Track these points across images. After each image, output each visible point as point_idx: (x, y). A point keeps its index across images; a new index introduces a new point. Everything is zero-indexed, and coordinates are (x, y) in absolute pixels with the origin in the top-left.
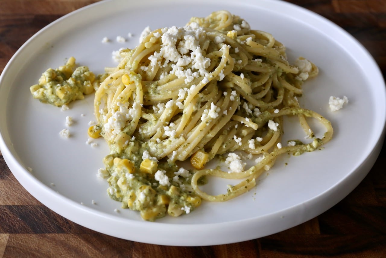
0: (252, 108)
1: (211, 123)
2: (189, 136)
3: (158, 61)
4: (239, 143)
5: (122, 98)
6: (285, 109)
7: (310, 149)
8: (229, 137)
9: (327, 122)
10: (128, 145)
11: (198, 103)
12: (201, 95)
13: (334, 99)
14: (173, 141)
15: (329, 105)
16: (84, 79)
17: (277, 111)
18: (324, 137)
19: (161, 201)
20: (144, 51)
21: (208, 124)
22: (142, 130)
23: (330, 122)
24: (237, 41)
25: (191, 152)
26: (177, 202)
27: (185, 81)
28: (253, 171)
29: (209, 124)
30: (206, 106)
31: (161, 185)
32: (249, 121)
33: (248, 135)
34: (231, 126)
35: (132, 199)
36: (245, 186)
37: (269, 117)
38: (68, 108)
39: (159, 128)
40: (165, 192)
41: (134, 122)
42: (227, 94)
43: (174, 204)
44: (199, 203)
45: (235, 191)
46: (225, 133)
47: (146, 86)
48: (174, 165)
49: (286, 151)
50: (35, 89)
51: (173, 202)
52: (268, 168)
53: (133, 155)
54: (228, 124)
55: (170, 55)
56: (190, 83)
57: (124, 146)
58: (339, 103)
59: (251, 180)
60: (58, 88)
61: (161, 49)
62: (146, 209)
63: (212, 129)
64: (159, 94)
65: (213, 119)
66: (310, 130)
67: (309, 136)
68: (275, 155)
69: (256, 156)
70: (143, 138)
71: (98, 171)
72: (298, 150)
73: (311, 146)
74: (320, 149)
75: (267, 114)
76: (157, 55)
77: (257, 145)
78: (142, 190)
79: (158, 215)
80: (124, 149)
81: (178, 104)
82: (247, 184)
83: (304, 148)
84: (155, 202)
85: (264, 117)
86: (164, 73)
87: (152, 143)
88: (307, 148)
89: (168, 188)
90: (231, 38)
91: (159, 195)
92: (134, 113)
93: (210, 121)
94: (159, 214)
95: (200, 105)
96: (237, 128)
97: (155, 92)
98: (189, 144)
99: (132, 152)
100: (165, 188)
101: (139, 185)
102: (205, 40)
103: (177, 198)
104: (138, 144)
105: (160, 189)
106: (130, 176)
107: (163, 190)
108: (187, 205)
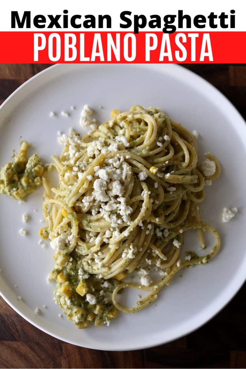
2: (112, 267)
4: (149, 263)
7: (200, 264)
8: (142, 261)
9: (217, 237)
10: (68, 264)
13: (227, 212)
16: (34, 174)
17: (181, 231)
18: (212, 253)
19: (90, 318)
22: (78, 250)
23: (219, 237)
24: (157, 176)
26: (101, 317)
27: (111, 225)
28: (156, 289)
30: (126, 245)
31: (90, 305)
35: (70, 317)
36: (149, 301)
37: (174, 237)
38: (24, 202)
40: (93, 311)
42: (144, 228)
43: (99, 319)
45: (142, 305)
47: (81, 219)
48: (101, 280)
49: (183, 267)
51: (98, 318)
52: (168, 285)
57: (64, 265)
59: (154, 295)
60: (14, 193)
61: (93, 193)
62: (80, 325)
64: (91, 228)
65: (130, 259)
69: (160, 270)
70: (78, 255)
72: (192, 264)
73: (202, 263)
74: (208, 263)
76: (89, 199)
78: (77, 314)
80: (65, 267)
81: (105, 240)
83: (196, 263)
84: (85, 320)
85: (170, 237)
86: (95, 209)
87: (85, 263)
88: (198, 263)
89: (95, 306)
90: (153, 174)
91: (88, 315)
95: (122, 243)
97: (87, 226)
99: (71, 269)
100: (93, 307)
101: (75, 309)
102: (131, 182)
103: (101, 314)
104: (75, 263)
105: (90, 308)
106: (68, 302)
107: (91, 309)
108: (108, 320)
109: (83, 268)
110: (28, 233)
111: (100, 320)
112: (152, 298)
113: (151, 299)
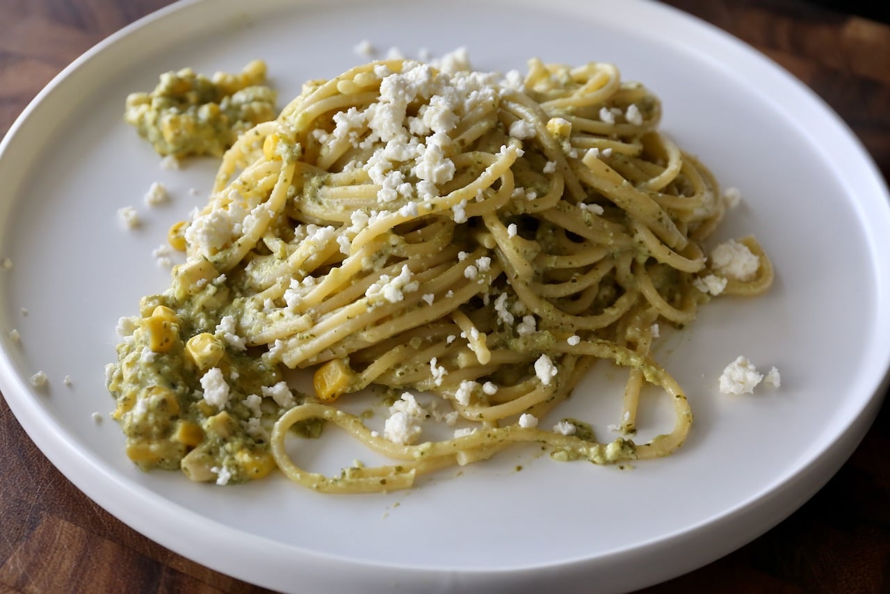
0: (521, 312)
1: (378, 309)
2: (322, 321)
3: (352, 130)
4: (437, 378)
5: (245, 183)
6: (599, 344)
7: (595, 456)
8: (418, 357)
9: (684, 413)
10: (204, 288)
11: (381, 255)
12: (394, 239)
13: (744, 365)
14: (286, 317)
15: (721, 373)
16: (241, 115)
17: (573, 340)
18: (649, 445)
19: (178, 435)
20: (334, 97)
21: (369, 310)
22: (254, 268)
23: (691, 415)
24: (560, 147)
25: (313, 356)
26: (213, 450)
27: (378, 195)
28: (422, 453)
29: (373, 311)
30: (393, 268)
31: (205, 401)
32: (476, 338)
33: (468, 368)
34: (436, 334)
35: (125, 405)
36: (381, 479)
37: (548, 347)
38: (175, 165)
39: (281, 278)
40: (201, 419)
41: (239, 245)
42: (466, 259)
43: (205, 452)
44: (257, 471)
45: (354, 480)
46: (415, 343)
47: (305, 176)
48: (271, 371)
49: (536, 439)
50: (137, 103)
51: (205, 447)
52: (463, 459)
53: (201, 314)
54: (430, 326)
55: (381, 125)
56: (388, 203)
57: (191, 287)
58: (745, 378)
59: (408, 471)
60: (167, 117)
61: (372, 106)
62: (140, 438)
63: (378, 323)
64: (320, 203)
65: (387, 302)
66: (628, 413)
67: (619, 426)
68: (499, 438)
69: (462, 422)
70: (246, 286)
71: (120, 319)
72: (568, 448)
73: (601, 453)
74: (622, 468)
75: (545, 338)
76: (353, 114)
77: (475, 398)
78: (149, 395)
79: (160, 462)
80: (192, 293)
81: (342, 239)
82: (392, 476)
83: (583, 450)
84: (166, 431)
85: (533, 341)
86: (357, 161)
87: (253, 304)
88: (589, 452)
90: (550, 134)
91: (180, 420)
92: (250, 226)
93: (379, 304)
94: (163, 460)
95: (383, 261)
96: (450, 344)
97: (314, 197)
98: (313, 336)
99: (203, 308)
100: (208, 411)
101: (154, 381)
102: (482, 118)
103: (218, 441)
104: (225, 294)
105: (196, 408)
106: (146, 355)
107: (198, 413)
108: (229, 467)
109: (238, 318)
110: (139, 226)
111: (204, 454)
112: (396, 474)
113: (392, 475)
